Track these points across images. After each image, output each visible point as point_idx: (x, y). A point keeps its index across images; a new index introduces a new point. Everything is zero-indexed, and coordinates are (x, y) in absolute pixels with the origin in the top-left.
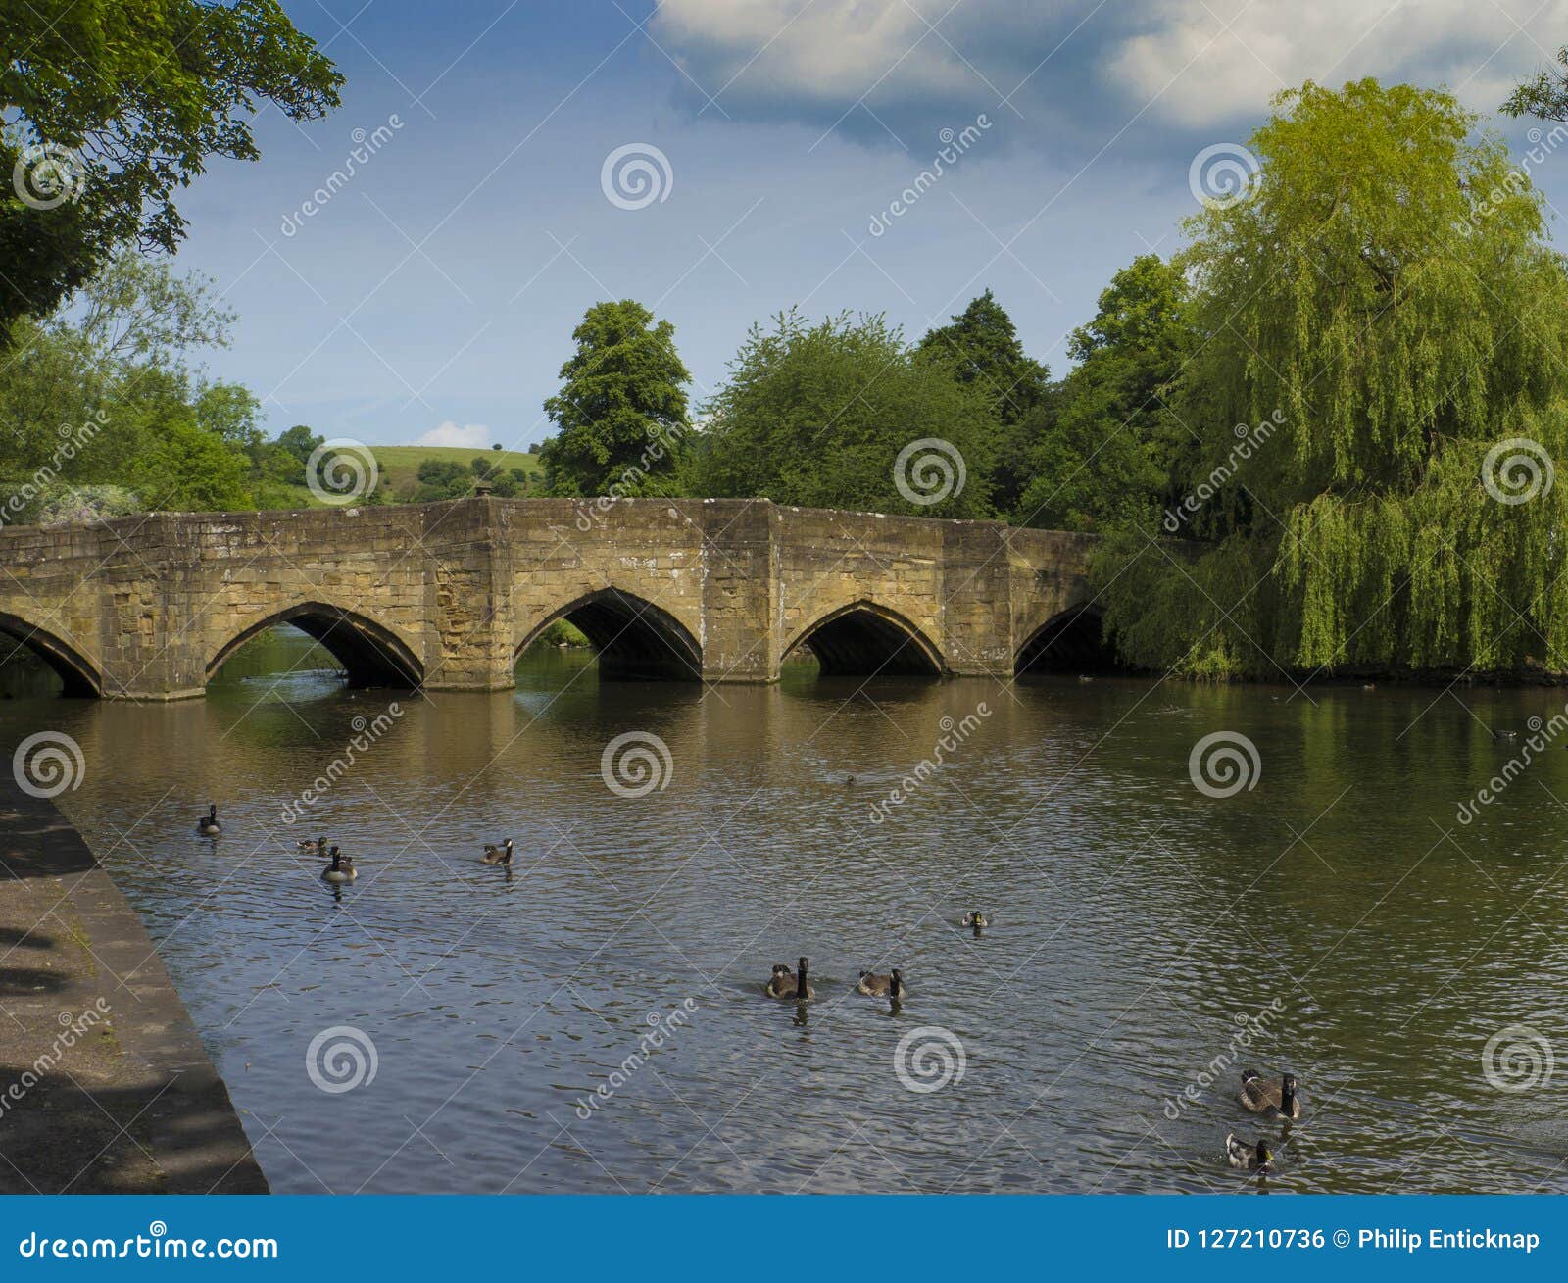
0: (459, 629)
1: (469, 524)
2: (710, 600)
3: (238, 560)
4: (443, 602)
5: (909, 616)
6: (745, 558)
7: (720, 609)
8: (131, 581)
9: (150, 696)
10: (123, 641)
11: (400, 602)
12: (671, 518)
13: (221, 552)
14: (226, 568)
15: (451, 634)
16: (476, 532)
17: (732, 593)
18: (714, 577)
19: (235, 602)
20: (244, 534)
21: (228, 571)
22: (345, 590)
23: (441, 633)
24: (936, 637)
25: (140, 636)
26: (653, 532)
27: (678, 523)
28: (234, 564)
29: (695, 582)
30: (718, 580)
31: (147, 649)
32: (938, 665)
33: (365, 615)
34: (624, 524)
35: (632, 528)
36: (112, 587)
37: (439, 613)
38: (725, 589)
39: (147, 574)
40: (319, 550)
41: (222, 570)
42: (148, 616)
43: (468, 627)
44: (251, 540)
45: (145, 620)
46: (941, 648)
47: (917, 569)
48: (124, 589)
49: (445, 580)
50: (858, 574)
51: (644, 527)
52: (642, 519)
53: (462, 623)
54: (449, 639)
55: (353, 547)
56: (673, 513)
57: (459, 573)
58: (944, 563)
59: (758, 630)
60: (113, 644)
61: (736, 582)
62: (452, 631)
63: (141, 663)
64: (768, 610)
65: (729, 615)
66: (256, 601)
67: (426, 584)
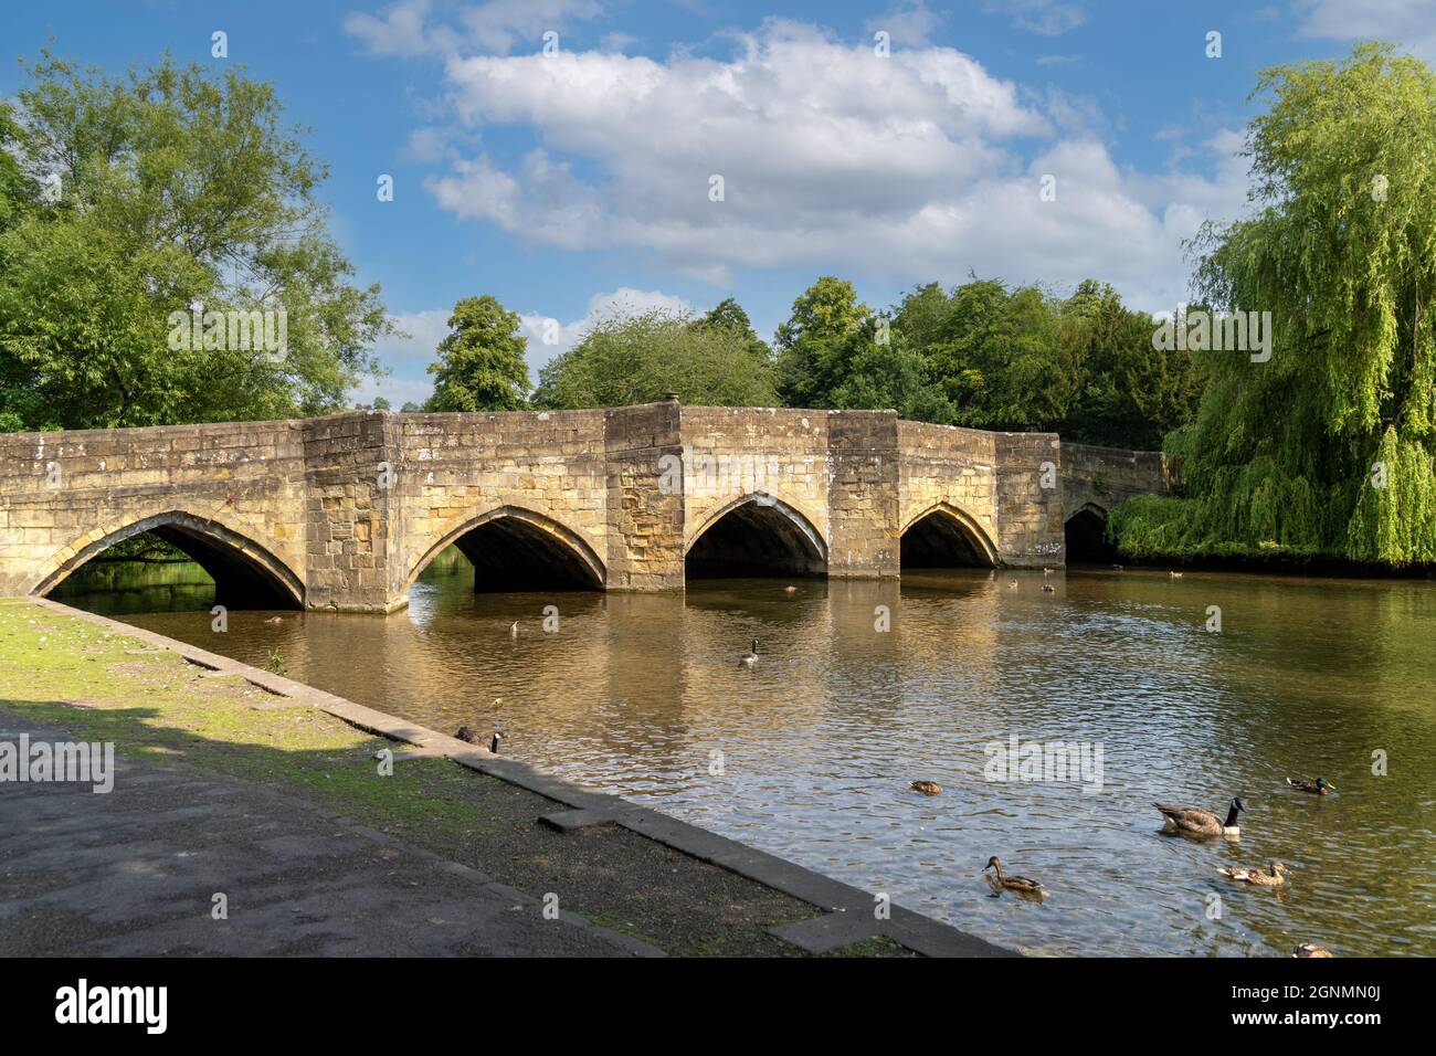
0: (647, 531)
1: (658, 429)
2: (835, 501)
3: (439, 463)
4: (628, 505)
5: (974, 516)
6: (873, 464)
7: (846, 510)
8: (344, 484)
9: (367, 607)
10: (333, 548)
11: (586, 506)
12: (803, 427)
13: (424, 455)
14: (429, 471)
15: (636, 536)
16: (666, 436)
17: (859, 496)
18: (840, 480)
19: (437, 506)
20: (445, 437)
21: (431, 474)
22: (538, 493)
23: (626, 536)
24: (992, 533)
25: (353, 543)
26: (791, 440)
27: (809, 432)
28: (436, 466)
29: (822, 486)
30: (844, 484)
31: (363, 557)
32: (992, 558)
33: (554, 518)
34: (768, 432)
35: (775, 436)
36: (320, 490)
37: (625, 517)
38: (851, 492)
39: (364, 476)
40: (514, 454)
41: (424, 473)
42: (364, 520)
43: (656, 530)
44: (452, 442)
45: (360, 527)
46: (995, 542)
47: (978, 474)
48: (334, 492)
49: (631, 483)
50: (940, 479)
51: (784, 435)
52: (782, 428)
53: (652, 526)
54: (635, 541)
55: (543, 452)
56: (805, 422)
57: (647, 476)
58: (997, 470)
59: (886, 529)
60: (321, 553)
61: (863, 486)
62: (638, 533)
63: (356, 572)
64: (898, 511)
65: (855, 516)
66: (457, 505)
67: (608, 488)
